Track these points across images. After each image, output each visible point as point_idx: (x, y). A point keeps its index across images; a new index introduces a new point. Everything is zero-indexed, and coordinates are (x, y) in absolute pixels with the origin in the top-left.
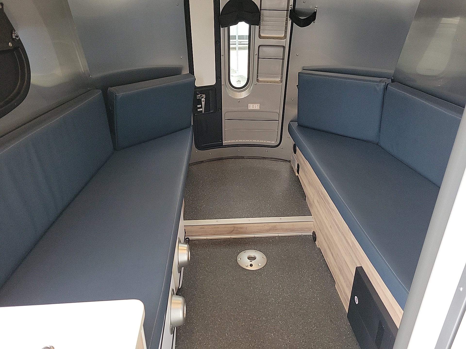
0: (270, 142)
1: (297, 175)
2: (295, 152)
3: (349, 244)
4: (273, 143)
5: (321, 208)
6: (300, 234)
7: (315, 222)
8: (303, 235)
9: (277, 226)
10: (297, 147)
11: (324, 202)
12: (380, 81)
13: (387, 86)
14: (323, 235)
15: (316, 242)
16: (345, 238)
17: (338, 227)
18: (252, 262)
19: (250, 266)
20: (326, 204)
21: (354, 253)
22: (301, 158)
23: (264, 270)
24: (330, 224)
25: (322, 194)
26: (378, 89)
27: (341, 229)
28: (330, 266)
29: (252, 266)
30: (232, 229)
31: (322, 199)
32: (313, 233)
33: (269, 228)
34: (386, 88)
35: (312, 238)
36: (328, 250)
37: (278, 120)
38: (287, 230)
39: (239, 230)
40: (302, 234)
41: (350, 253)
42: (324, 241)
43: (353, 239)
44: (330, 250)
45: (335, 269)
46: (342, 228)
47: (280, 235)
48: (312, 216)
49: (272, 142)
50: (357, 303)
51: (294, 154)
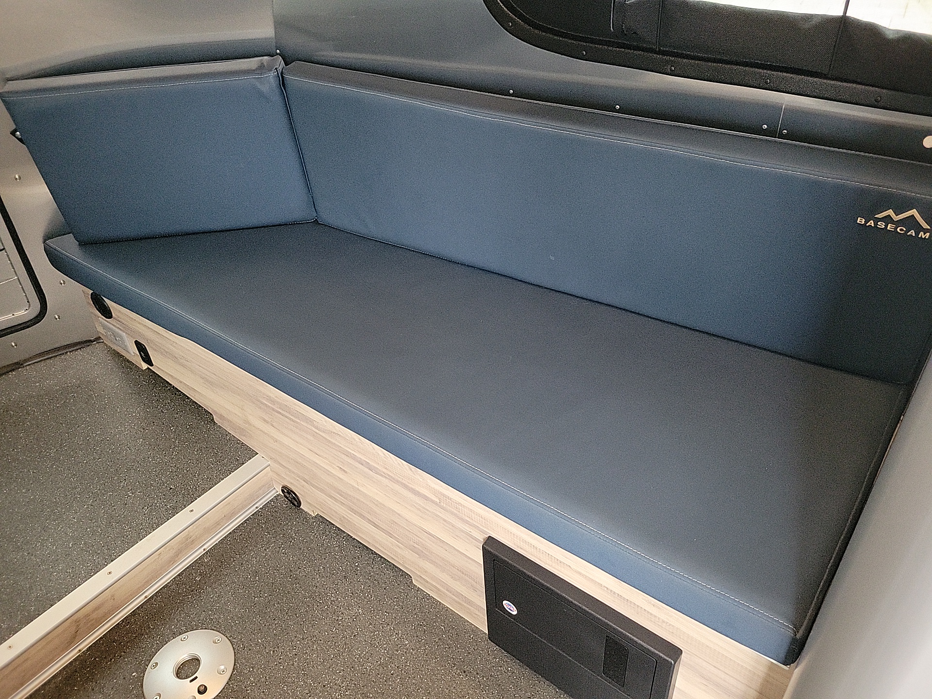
0: (10, 316)
1: (145, 366)
2: (107, 313)
3: (426, 498)
4: (23, 314)
5: (284, 434)
6: (253, 510)
7: (274, 465)
8: (261, 507)
9: (191, 534)
10: (104, 298)
11: (290, 419)
12: (261, 67)
13: (283, 77)
14: (322, 491)
15: (301, 507)
16: (405, 486)
17: (370, 468)
18: (196, 678)
19: (200, 692)
20: (297, 423)
21: (455, 515)
22: (138, 325)
23: (240, 674)
24: (334, 464)
25: (273, 402)
26: (265, 88)
27: (384, 470)
28: (376, 548)
29: (205, 687)
30: (74, 629)
31: (280, 413)
32: (283, 491)
33: (174, 551)
34: (282, 82)
35: (286, 504)
36: (356, 519)
37: (4, 249)
38: (218, 524)
39: (94, 616)
40: (257, 508)
41: (437, 516)
42: (330, 502)
43: (433, 485)
44: (363, 517)
45: (399, 551)
46: (386, 468)
47: (208, 546)
48: (258, 454)
49: (17, 314)
50: (515, 613)
51: (107, 319)
